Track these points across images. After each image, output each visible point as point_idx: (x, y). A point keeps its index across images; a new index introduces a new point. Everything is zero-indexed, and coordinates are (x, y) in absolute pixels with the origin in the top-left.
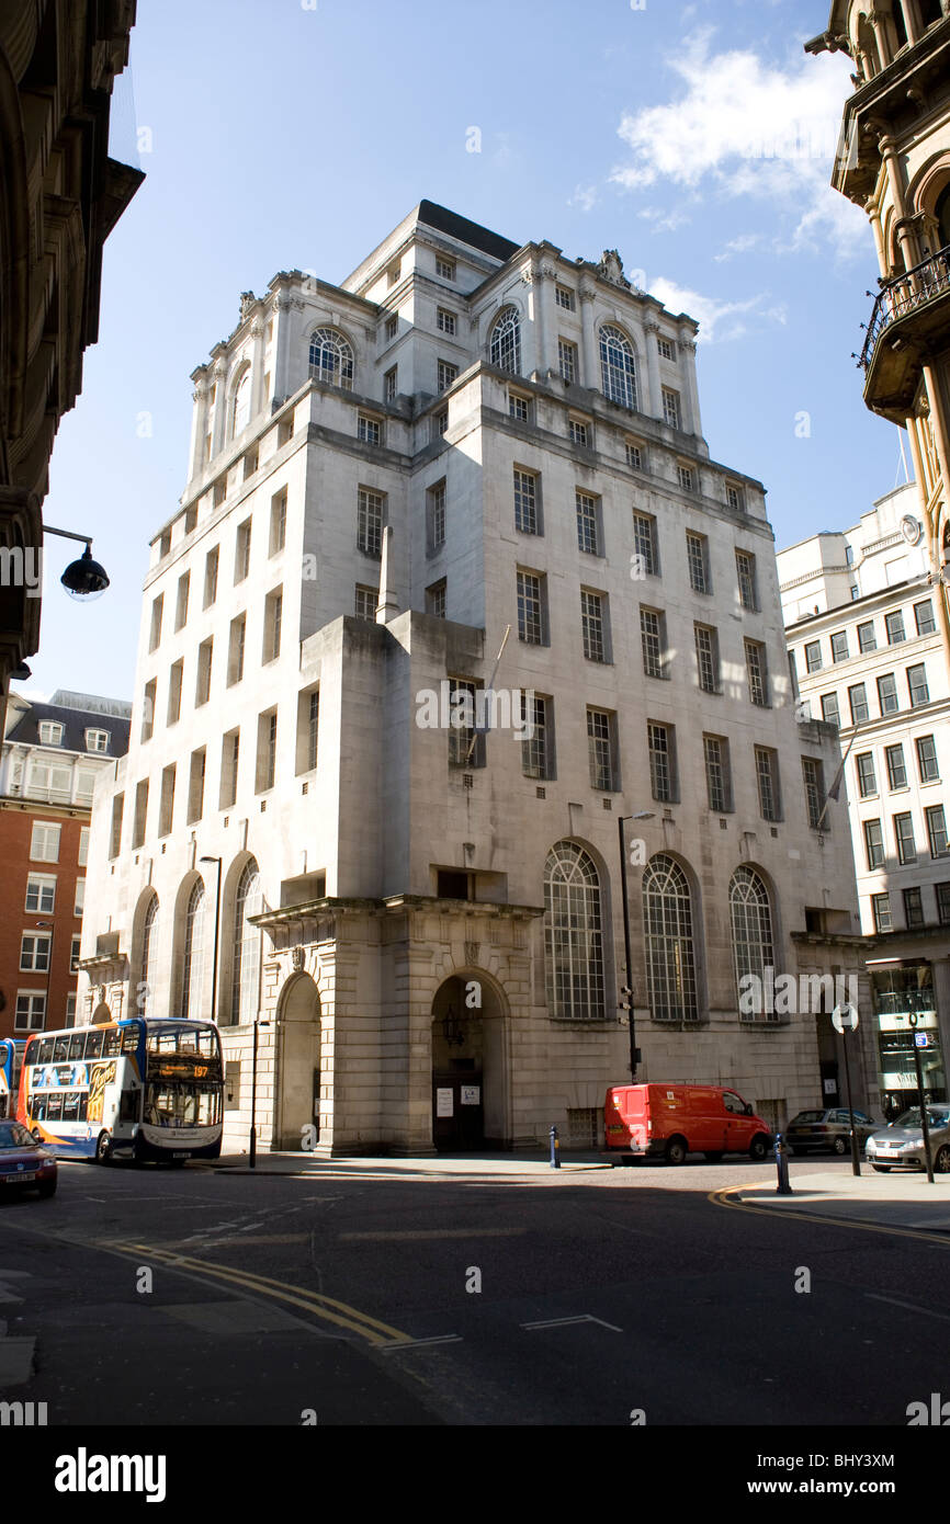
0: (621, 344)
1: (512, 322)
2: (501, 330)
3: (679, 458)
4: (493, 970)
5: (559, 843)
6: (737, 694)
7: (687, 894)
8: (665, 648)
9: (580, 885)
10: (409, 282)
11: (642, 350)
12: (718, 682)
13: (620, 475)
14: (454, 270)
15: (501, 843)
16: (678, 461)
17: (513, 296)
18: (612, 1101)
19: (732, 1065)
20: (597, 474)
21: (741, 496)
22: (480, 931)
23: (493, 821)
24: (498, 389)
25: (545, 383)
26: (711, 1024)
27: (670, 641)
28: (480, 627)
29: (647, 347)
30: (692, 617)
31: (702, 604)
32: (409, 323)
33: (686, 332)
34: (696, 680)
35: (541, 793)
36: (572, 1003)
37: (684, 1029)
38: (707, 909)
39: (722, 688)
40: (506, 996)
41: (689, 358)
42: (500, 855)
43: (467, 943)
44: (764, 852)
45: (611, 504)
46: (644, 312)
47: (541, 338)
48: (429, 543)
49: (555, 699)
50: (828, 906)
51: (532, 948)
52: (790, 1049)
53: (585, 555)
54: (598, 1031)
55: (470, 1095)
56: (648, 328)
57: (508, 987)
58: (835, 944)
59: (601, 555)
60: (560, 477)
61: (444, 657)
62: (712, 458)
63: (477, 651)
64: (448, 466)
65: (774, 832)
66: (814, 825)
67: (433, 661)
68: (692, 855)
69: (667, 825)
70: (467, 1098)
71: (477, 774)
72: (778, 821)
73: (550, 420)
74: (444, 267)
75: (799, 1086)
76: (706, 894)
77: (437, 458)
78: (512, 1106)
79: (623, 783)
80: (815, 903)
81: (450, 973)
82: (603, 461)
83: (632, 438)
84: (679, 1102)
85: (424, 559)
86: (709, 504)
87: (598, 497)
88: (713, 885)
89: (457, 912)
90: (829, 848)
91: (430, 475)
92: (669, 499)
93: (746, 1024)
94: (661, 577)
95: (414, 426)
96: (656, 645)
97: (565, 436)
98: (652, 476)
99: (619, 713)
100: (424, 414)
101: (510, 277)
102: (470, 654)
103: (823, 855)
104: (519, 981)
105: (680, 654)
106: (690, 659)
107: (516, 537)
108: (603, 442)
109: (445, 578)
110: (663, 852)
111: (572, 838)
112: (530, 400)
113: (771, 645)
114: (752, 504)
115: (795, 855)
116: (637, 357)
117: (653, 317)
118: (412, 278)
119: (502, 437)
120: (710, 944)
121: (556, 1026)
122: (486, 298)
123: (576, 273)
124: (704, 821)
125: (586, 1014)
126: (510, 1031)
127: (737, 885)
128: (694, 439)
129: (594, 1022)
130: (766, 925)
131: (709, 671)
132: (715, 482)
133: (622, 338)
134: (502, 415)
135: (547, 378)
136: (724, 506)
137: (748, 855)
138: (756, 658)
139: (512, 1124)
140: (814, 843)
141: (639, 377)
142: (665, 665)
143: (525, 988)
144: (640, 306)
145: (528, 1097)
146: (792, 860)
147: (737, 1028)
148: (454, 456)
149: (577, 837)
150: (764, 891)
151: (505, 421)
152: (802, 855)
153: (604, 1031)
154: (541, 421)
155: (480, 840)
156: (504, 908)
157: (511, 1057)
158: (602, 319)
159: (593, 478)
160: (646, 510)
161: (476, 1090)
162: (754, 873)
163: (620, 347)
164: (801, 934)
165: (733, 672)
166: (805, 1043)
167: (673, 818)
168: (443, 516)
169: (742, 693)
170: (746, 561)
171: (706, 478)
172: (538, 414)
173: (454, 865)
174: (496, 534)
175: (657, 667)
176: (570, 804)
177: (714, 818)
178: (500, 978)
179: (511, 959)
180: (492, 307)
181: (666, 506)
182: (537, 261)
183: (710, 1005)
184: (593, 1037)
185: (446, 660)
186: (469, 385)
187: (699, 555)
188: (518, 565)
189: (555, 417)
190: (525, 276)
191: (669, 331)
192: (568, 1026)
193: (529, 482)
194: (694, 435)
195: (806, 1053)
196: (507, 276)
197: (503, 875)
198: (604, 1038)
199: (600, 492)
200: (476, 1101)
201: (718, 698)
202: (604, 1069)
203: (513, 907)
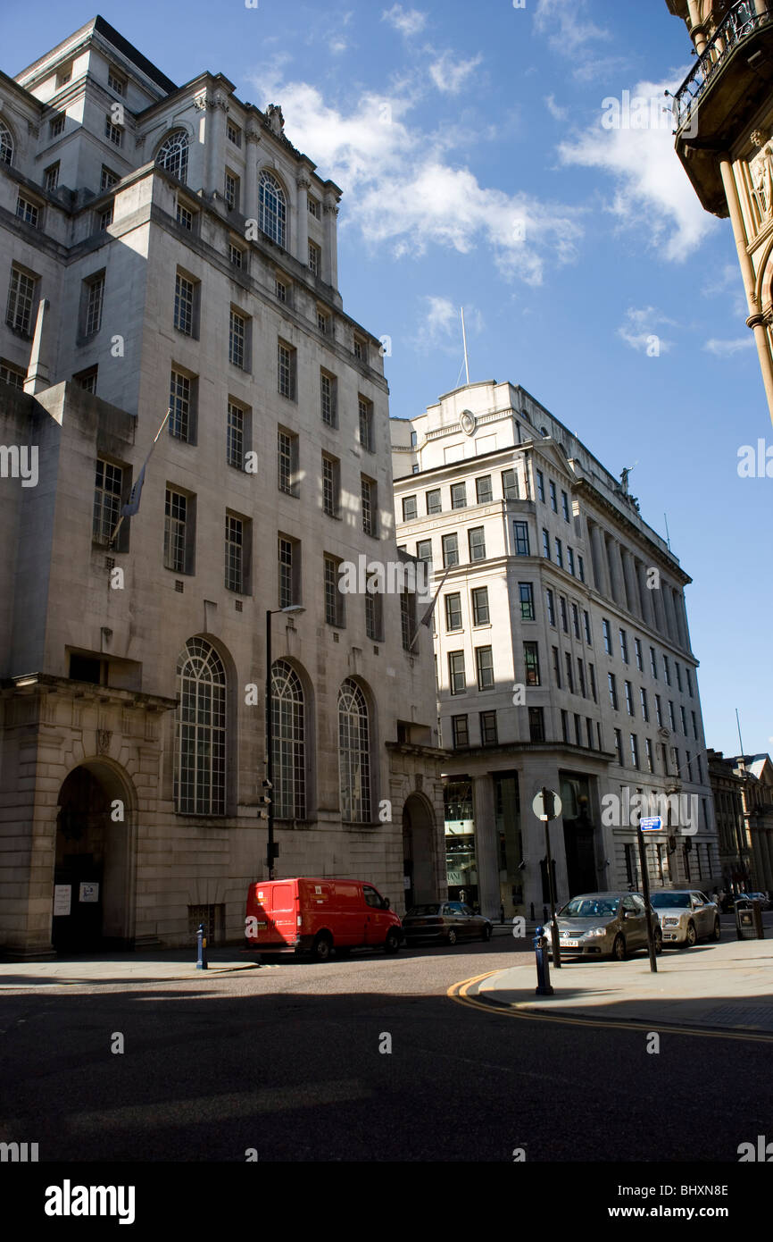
0: (277, 191)
1: (180, 144)
2: (167, 151)
3: (318, 302)
4: (123, 761)
5: (191, 638)
6: (352, 521)
7: (301, 700)
8: (296, 470)
9: (208, 683)
10: (81, 83)
11: (293, 202)
12: (338, 508)
13: (269, 303)
14: (125, 87)
15: (138, 630)
16: (317, 305)
17: (186, 119)
18: (256, 897)
19: (334, 863)
20: (250, 297)
21: (364, 350)
22: (112, 719)
23: (132, 607)
24: (168, 193)
25: (211, 202)
26: (319, 823)
27: (301, 463)
28: (133, 414)
29: (298, 200)
30: (320, 445)
31: (329, 435)
32: (77, 122)
33: (331, 197)
34: (320, 502)
35: (179, 587)
36: (196, 799)
37: (296, 827)
38: (320, 715)
39: (341, 515)
40: (134, 788)
41: (331, 220)
42: (137, 643)
43: (99, 731)
44: (366, 667)
45: (261, 328)
46: (299, 168)
47: (210, 161)
48: (81, 331)
49: (198, 497)
50: (416, 721)
51: (162, 740)
52: (381, 848)
53: (233, 367)
54: (221, 828)
55: (89, 892)
56: (301, 184)
57: (137, 779)
58: (421, 755)
59: (248, 371)
60: (217, 291)
61: (95, 435)
62: (344, 311)
63: (128, 436)
64: (109, 258)
65: (376, 651)
66: (406, 647)
67: (84, 437)
68: (309, 664)
69: (290, 633)
70: (85, 895)
71: (118, 558)
72: (380, 641)
73: (213, 236)
74: (116, 82)
75: (387, 883)
76: (320, 700)
77: (97, 250)
78: (135, 902)
79: (254, 587)
80: (406, 718)
81: (80, 761)
82: (256, 286)
83: (281, 273)
84: (325, 897)
85: (74, 346)
86: (339, 348)
87: (249, 318)
88: (325, 692)
89: (92, 696)
90: (417, 670)
91: (89, 266)
92: (309, 336)
93: (347, 824)
94: (297, 403)
95: (74, 219)
96: (288, 465)
97: (225, 255)
98: (296, 312)
99: (254, 521)
100: (87, 208)
101: (183, 102)
102: (122, 438)
103: (413, 675)
104: (149, 774)
105: (308, 476)
106: (316, 483)
107: (174, 336)
108: (256, 269)
109: (97, 365)
110: (284, 658)
111: (205, 634)
112: (195, 213)
113: (381, 484)
114: (373, 359)
115: (391, 672)
116: (289, 206)
117: (305, 175)
118: (85, 80)
119: (168, 238)
120: (320, 748)
121: (182, 821)
122: (156, 118)
123: (245, 114)
124: (320, 632)
125: (207, 810)
126: (137, 825)
127: (343, 696)
128: (331, 290)
129: (216, 818)
130: (364, 734)
131: (330, 498)
132: (346, 332)
133: (277, 187)
134: (169, 217)
135: (212, 198)
136: (352, 354)
137: (355, 669)
138: (368, 494)
139: (135, 923)
140: (406, 664)
141: (289, 223)
142: (295, 485)
143: (153, 780)
144: (296, 162)
145: (151, 893)
146: (389, 676)
147: (340, 827)
148: (116, 249)
149: (210, 634)
150: (364, 704)
151: (172, 224)
152: (397, 672)
153: (225, 828)
154: (204, 233)
155: (117, 626)
156: (140, 697)
157: (136, 852)
158: (262, 163)
159: (247, 299)
160: (289, 340)
161: (96, 887)
162: (357, 686)
163: (274, 193)
164: (394, 744)
165: (350, 501)
166: (394, 843)
167: (295, 627)
168: (97, 308)
169: (357, 522)
170: (366, 406)
171: (338, 326)
172: (203, 228)
173: (90, 649)
174: (154, 327)
175: (288, 486)
176: (205, 601)
177: (329, 631)
178: (130, 769)
179: (142, 751)
180: (162, 128)
181: (305, 343)
182: (211, 91)
183: (318, 806)
184: (215, 833)
185: (98, 439)
186: (138, 184)
187: (328, 393)
188: (173, 361)
189: (217, 234)
190: (198, 103)
191: (316, 192)
192: (193, 822)
193: (189, 288)
194: (331, 287)
195: (393, 853)
196: (179, 100)
197: (139, 664)
198: (226, 834)
199: (252, 314)
200: (94, 898)
201: (338, 522)
202: (223, 865)
203: (148, 696)
